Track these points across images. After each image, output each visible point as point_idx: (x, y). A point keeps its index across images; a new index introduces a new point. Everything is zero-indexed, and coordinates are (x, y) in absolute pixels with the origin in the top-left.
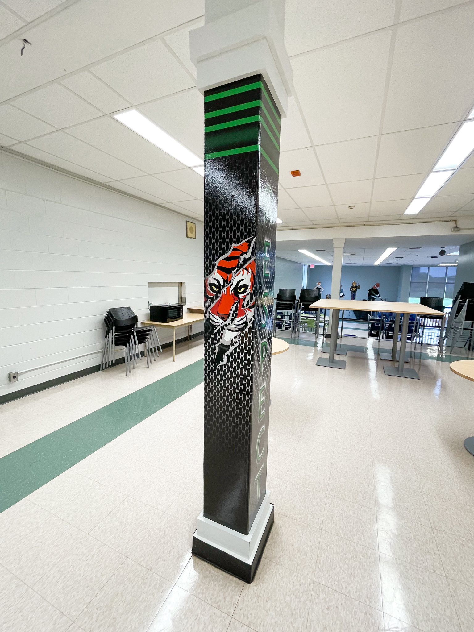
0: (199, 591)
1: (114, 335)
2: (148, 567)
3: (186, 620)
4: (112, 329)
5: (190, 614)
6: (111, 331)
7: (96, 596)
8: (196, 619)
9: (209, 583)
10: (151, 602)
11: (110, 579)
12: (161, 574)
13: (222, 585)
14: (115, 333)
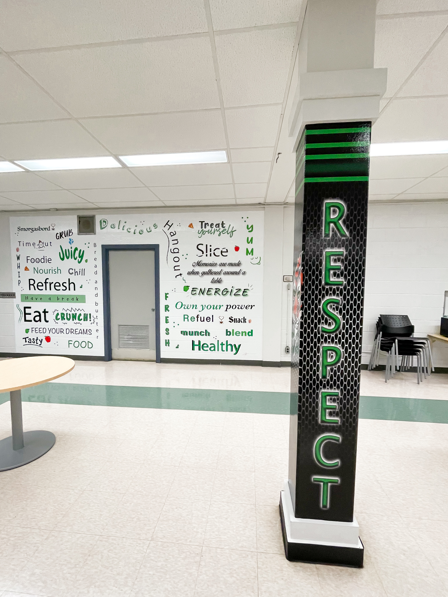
0: (260, 521)
1: (380, 340)
2: (256, 485)
3: (241, 521)
4: (380, 334)
5: (245, 522)
6: (379, 335)
7: (230, 470)
8: (244, 527)
9: (269, 526)
10: (240, 497)
11: (240, 471)
12: (257, 494)
13: (273, 536)
14: (381, 338)
